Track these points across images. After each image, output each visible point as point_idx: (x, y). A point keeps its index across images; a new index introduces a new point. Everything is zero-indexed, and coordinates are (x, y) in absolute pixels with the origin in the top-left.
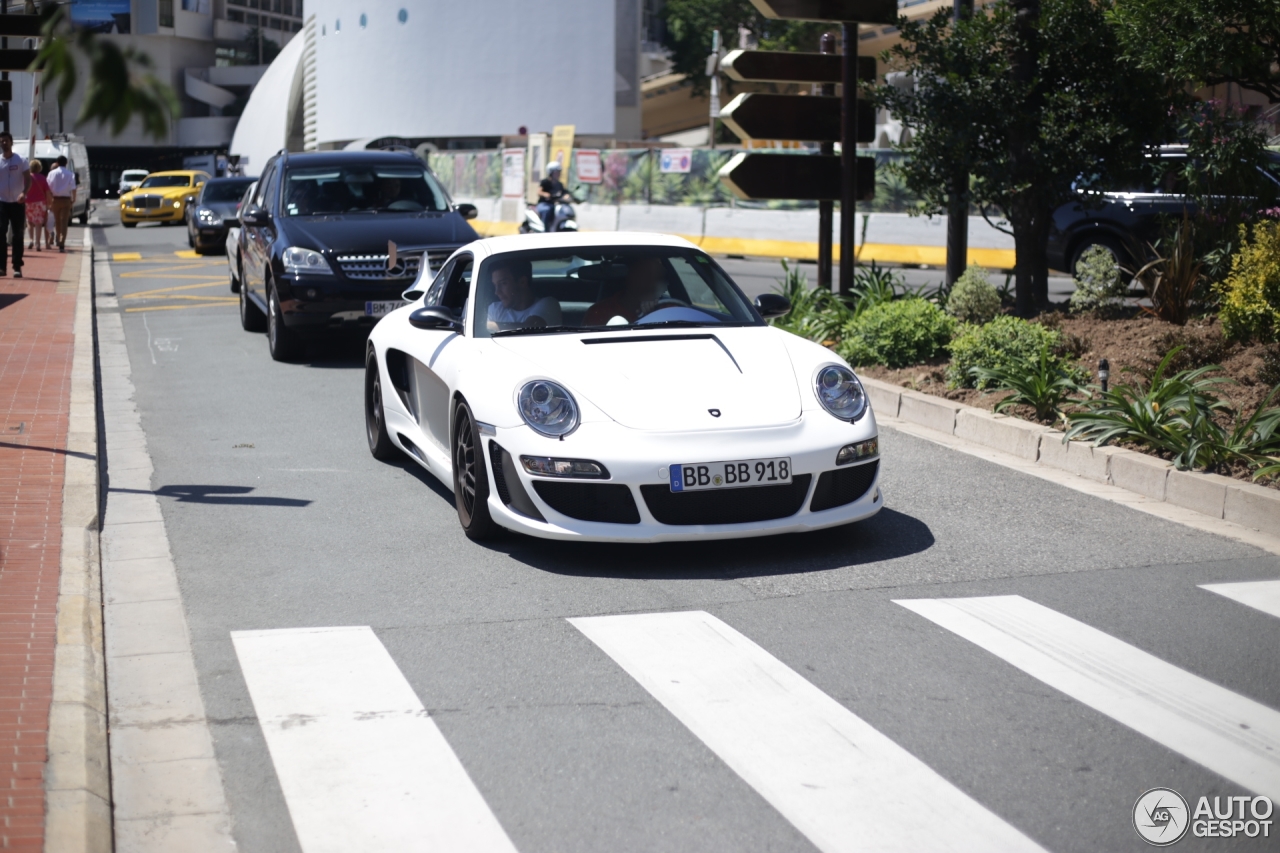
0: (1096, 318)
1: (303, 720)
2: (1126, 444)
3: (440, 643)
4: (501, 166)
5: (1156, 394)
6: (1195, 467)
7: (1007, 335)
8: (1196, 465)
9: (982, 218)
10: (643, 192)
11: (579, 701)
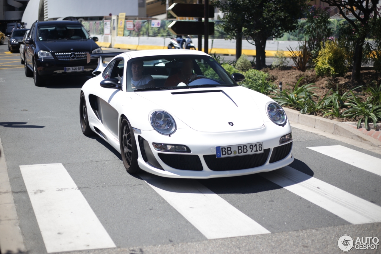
0: (279, 70)
1: (41, 191)
2: (287, 106)
3: (82, 168)
4: (103, 25)
5: (296, 92)
6: (307, 113)
7: (253, 75)
8: (307, 112)
9: (246, 41)
10: (146, 33)
11: (124, 184)
